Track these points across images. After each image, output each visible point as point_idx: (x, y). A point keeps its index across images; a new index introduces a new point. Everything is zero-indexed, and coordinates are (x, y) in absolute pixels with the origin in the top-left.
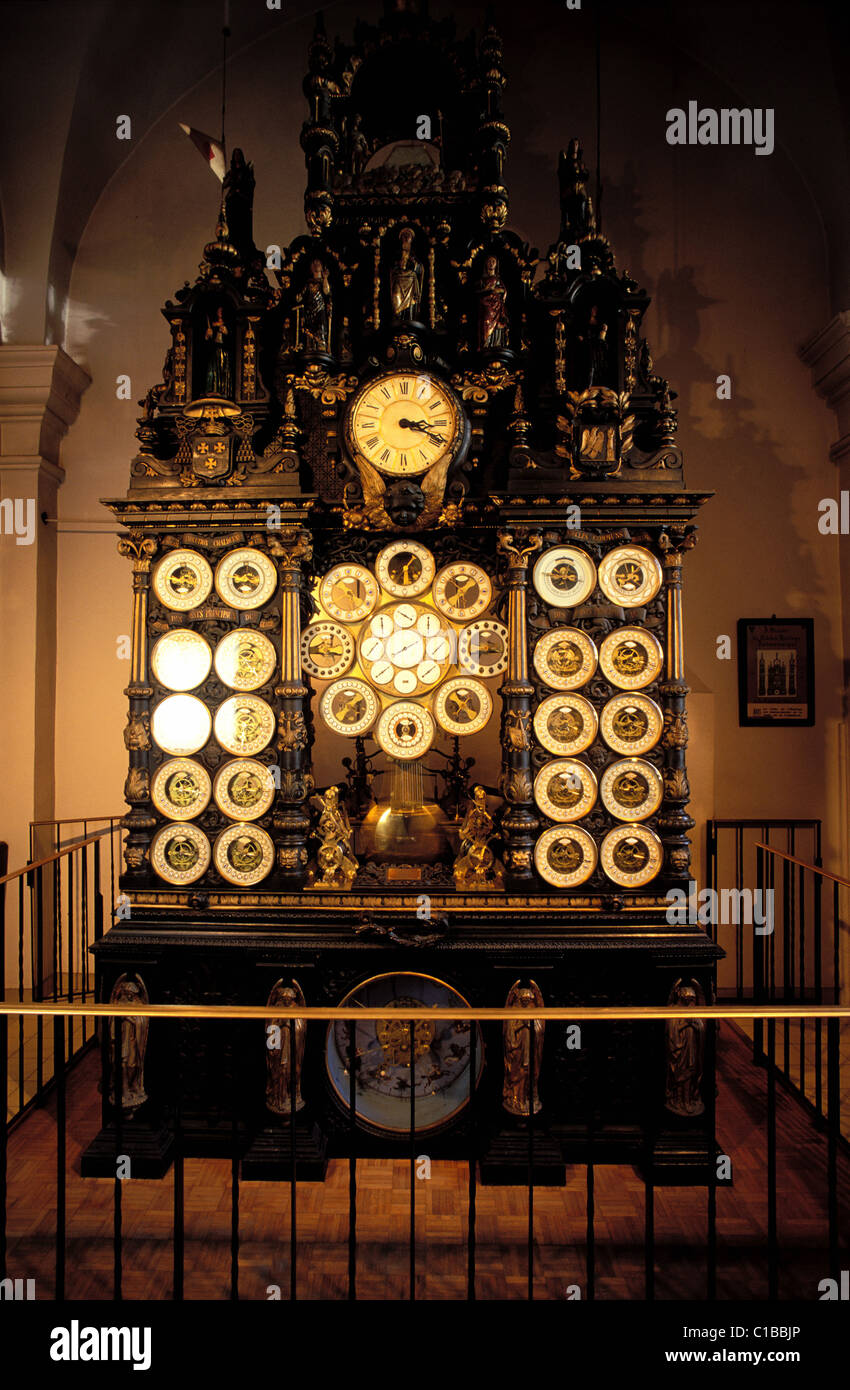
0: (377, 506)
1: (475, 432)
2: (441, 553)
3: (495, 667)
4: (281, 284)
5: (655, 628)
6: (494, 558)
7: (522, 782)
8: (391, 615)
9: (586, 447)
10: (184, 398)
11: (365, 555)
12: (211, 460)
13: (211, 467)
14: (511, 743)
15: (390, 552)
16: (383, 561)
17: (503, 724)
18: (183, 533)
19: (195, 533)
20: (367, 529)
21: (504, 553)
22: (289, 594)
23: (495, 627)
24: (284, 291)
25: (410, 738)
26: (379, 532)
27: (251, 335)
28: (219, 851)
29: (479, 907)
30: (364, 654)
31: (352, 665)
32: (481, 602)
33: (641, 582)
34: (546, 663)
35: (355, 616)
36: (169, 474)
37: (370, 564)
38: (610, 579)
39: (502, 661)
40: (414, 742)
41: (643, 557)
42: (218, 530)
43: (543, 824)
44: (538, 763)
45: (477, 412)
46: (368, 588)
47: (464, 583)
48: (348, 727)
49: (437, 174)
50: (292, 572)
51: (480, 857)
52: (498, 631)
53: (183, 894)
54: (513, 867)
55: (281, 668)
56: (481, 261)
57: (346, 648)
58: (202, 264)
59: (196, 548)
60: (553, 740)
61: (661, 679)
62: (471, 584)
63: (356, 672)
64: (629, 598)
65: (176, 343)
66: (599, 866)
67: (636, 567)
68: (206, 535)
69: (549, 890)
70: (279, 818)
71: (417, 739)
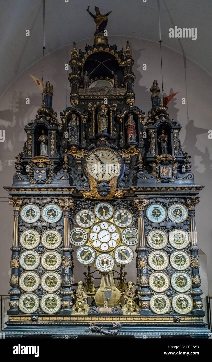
0: (95, 191)
1: (126, 168)
2: (116, 206)
3: (134, 242)
4: (62, 122)
5: (187, 229)
6: (133, 208)
7: (144, 278)
8: (100, 226)
9: (162, 172)
10: (31, 156)
11: (90, 206)
12: (40, 175)
13: (40, 178)
14: (140, 266)
15: (98, 206)
16: (96, 209)
17: (137, 261)
18: (31, 198)
19: (35, 198)
20: (91, 198)
21: (136, 206)
22: (66, 218)
23: (134, 230)
24: (64, 124)
25: (106, 265)
26: (95, 199)
27: (53, 137)
28: (42, 302)
29: (131, 320)
30: (91, 238)
31: (87, 242)
32: (129, 222)
33: (181, 215)
34: (151, 240)
35: (88, 226)
36: (26, 179)
37: (92, 209)
38: (171, 214)
39: (136, 240)
40: (108, 266)
41: (182, 207)
42: (42, 197)
43: (152, 293)
44: (150, 273)
45: (127, 162)
46: (92, 217)
47: (123, 216)
48: (86, 261)
49: (112, 89)
50: (67, 211)
51: (132, 304)
52: (135, 231)
53: (30, 317)
54: (142, 307)
55: (63, 242)
56: (127, 116)
57: (85, 236)
58: (37, 115)
59: (35, 203)
60: (154, 265)
61: (189, 245)
62: (126, 216)
63: (88, 244)
64: (178, 220)
65: (29, 139)
66: (172, 306)
67: (180, 210)
68: (38, 199)
69: (155, 315)
70: (62, 291)
71: (109, 265)
